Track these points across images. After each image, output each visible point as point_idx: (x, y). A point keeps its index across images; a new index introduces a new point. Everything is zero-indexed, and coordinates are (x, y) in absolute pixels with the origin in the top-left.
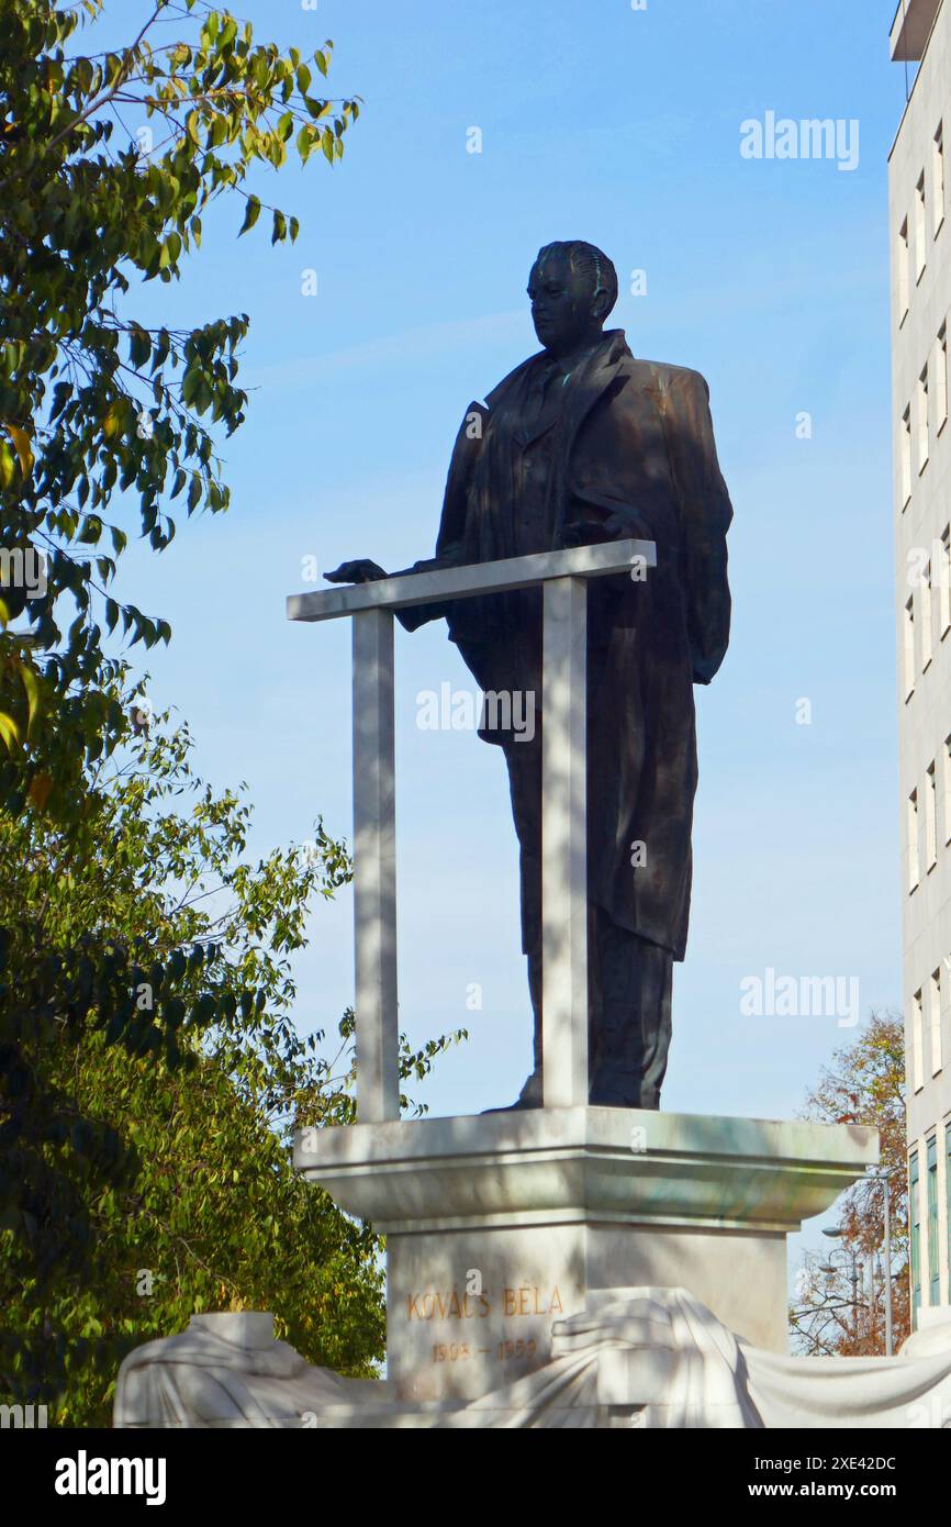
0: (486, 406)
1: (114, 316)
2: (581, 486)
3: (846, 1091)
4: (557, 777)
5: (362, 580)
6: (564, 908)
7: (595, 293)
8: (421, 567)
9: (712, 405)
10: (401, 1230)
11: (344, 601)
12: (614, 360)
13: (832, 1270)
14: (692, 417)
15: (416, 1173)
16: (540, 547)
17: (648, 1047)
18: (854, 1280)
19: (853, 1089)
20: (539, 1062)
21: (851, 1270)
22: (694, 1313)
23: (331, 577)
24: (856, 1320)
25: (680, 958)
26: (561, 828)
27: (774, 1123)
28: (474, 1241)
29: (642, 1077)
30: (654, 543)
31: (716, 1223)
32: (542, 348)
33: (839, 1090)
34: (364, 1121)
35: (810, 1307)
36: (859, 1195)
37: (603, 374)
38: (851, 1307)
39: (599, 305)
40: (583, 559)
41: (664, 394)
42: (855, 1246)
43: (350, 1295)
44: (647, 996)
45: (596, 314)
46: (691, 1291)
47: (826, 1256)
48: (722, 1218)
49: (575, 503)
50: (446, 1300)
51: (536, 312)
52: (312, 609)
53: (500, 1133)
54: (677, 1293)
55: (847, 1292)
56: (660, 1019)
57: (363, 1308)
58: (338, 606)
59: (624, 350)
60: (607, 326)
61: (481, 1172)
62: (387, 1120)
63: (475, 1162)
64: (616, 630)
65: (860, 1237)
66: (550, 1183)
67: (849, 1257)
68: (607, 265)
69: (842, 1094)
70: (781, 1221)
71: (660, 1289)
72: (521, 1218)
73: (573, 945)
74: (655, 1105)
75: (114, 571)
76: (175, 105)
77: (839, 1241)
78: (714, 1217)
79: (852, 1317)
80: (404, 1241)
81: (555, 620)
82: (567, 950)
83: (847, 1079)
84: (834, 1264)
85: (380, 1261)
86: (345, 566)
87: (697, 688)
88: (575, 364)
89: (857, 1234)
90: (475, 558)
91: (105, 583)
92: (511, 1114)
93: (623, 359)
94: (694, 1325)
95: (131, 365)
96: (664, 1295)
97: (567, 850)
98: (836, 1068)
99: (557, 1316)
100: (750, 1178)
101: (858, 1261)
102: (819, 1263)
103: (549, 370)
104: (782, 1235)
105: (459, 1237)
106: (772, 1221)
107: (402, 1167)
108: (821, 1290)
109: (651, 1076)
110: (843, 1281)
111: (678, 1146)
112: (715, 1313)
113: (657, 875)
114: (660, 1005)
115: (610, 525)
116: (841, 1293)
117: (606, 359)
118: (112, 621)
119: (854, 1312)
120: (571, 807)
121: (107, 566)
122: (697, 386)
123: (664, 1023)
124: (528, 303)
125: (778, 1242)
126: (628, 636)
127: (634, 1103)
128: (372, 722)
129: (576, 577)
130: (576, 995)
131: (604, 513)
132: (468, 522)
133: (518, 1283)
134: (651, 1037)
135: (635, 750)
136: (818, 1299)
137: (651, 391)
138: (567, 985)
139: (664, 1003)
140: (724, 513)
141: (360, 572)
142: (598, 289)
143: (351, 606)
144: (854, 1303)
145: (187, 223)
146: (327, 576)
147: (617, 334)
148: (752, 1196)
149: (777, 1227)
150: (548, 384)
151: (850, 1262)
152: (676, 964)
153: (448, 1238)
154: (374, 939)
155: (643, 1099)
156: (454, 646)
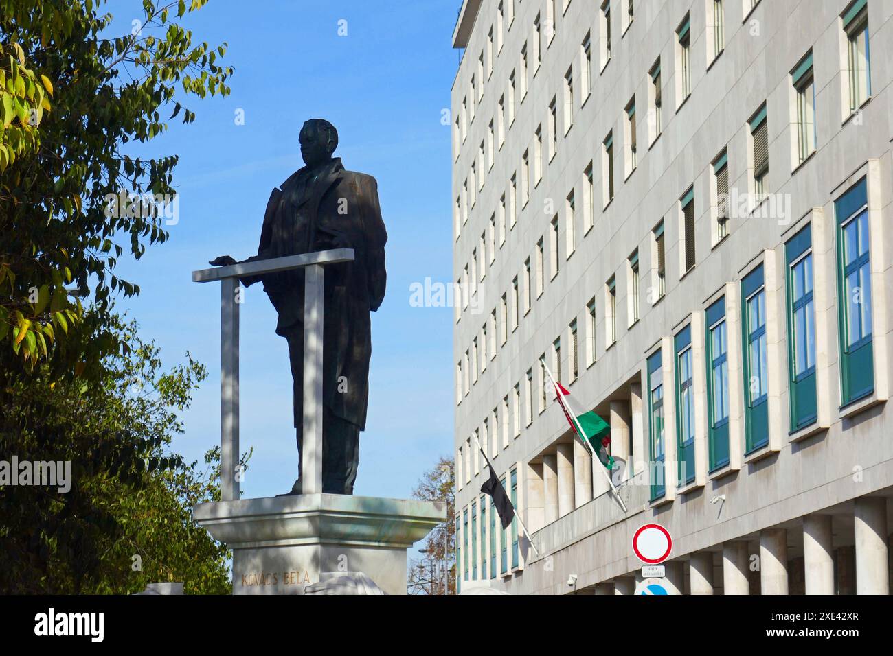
0: (280, 190)
1: (118, 153)
2: (321, 225)
3: (429, 490)
4: (311, 351)
5: (226, 265)
6: (312, 408)
7: (328, 142)
8: (252, 259)
9: (379, 190)
10: (240, 547)
11: (218, 274)
12: (336, 171)
13: (423, 567)
14: (370, 196)
15: (248, 522)
16: (305, 250)
17: (347, 468)
18: (432, 572)
19: (432, 490)
20: (301, 474)
21: (430, 567)
22: (366, 583)
23: (212, 263)
24: (432, 589)
25: (363, 430)
26: (312, 373)
27: (402, 500)
28: (272, 552)
29: (345, 481)
30: (353, 250)
31: (376, 544)
32: (306, 165)
33: (426, 490)
34: (225, 500)
35: (412, 584)
36: (434, 534)
37: (333, 176)
38: (430, 584)
39: (330, 146)
40: (324, 257)
41: (358, 186)
42: (432, 557)
43: (214, 577)
44: (348, 446)
45: (328, 151)
46: (365, 573)
47: (420, 561)
48: (379, 542)
49: (320, 233)
50: (259, 578)
51: (302, 149)
52: (205, 277)
53: (284, 505)
54: (360, 574)
55: (428, 577)
56: (353, 457)
57: (219, 584)
58: (215, 276)
59: (341, 167)
60: (333, 156)
61: (274, 521)
62: (234, 499)
63: (273, 517)
64: (337, 288)
65: (435, 553)
66: (305, 526)
67: (430, 562)
68: (333, 130)
69: (428, 492)
70: (404, 543)
71: (352, 572)
72: (292, 542)
73: (317, 423)
74: (351, 492)
75: (115, 264)
76: (149, 64)
77: (425, 555)
78: (376, 541)
79: (430, 588)
80: (241, 552)
81: (310, 282)
82: (314, 426)
83: (429, 485)
84: (423, 565)
85: (229, 563)
86: (218, 258)
87: (371, 313)
88: (320, 172)
89: (433, 551)
90: (275, 255)
91: (111, 269)
92: (288, 497)
93: (340, 171)
94: (366, 588)
95: (124, 174)
96: (354, 575)
97: (315, 382)
98: (425, 480)
99: (307, 584)
100: (391, 525)
101: (433, 564)
102: (417, 564)
103: (308, 174)
104: (405, 549)
105: (264, 549)
106: (401, 543)
107: (242, 520)
108: (418, 576)
109: (349, 481)
110: (427, 572)
111: (360, 511)
112: (375, 582)
113: (353, 394)
114: (354, 450)
115: (334, 242)
116: (426, 578)
117: (333, 170)
118: (114, 286)
119: (431, 585)
120: (317, 364)
121: (112, 261)
122: (372, 182)
123: (355, 458)
124: (299, 145)
125: (403, 552)
126: (342, 290)
127: (341, 492)
128: (229, 328)
129: (320, 264)
130: (317, 445)
131: (332, 237)
132: (272, 241)
133: (290, 570)
134: (349, 464)
135: (344, 340)
136: (416, 580)
137: (352, 185)
138: (314, 441)
139: (356, 449)
140: (383, 238)
141: (225, 261)
142: (330, 140)
143: (221, 276)
144: (432, 582)
145: (153, 114)
146: (210, 263)
147: (338, 159)
148: (391, 533)
149: (403, 546)
150: (308, 180)
151: (430, 564)
152: (361, 432)
153: (260, 550)
154: (229, 422)
155: (346, 490)
156: (265, 294)
